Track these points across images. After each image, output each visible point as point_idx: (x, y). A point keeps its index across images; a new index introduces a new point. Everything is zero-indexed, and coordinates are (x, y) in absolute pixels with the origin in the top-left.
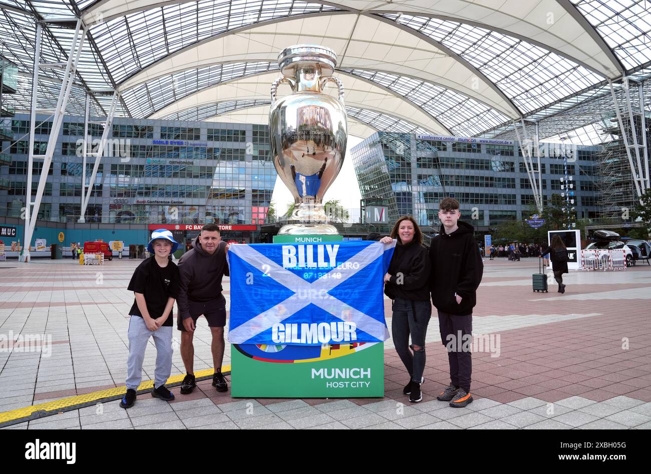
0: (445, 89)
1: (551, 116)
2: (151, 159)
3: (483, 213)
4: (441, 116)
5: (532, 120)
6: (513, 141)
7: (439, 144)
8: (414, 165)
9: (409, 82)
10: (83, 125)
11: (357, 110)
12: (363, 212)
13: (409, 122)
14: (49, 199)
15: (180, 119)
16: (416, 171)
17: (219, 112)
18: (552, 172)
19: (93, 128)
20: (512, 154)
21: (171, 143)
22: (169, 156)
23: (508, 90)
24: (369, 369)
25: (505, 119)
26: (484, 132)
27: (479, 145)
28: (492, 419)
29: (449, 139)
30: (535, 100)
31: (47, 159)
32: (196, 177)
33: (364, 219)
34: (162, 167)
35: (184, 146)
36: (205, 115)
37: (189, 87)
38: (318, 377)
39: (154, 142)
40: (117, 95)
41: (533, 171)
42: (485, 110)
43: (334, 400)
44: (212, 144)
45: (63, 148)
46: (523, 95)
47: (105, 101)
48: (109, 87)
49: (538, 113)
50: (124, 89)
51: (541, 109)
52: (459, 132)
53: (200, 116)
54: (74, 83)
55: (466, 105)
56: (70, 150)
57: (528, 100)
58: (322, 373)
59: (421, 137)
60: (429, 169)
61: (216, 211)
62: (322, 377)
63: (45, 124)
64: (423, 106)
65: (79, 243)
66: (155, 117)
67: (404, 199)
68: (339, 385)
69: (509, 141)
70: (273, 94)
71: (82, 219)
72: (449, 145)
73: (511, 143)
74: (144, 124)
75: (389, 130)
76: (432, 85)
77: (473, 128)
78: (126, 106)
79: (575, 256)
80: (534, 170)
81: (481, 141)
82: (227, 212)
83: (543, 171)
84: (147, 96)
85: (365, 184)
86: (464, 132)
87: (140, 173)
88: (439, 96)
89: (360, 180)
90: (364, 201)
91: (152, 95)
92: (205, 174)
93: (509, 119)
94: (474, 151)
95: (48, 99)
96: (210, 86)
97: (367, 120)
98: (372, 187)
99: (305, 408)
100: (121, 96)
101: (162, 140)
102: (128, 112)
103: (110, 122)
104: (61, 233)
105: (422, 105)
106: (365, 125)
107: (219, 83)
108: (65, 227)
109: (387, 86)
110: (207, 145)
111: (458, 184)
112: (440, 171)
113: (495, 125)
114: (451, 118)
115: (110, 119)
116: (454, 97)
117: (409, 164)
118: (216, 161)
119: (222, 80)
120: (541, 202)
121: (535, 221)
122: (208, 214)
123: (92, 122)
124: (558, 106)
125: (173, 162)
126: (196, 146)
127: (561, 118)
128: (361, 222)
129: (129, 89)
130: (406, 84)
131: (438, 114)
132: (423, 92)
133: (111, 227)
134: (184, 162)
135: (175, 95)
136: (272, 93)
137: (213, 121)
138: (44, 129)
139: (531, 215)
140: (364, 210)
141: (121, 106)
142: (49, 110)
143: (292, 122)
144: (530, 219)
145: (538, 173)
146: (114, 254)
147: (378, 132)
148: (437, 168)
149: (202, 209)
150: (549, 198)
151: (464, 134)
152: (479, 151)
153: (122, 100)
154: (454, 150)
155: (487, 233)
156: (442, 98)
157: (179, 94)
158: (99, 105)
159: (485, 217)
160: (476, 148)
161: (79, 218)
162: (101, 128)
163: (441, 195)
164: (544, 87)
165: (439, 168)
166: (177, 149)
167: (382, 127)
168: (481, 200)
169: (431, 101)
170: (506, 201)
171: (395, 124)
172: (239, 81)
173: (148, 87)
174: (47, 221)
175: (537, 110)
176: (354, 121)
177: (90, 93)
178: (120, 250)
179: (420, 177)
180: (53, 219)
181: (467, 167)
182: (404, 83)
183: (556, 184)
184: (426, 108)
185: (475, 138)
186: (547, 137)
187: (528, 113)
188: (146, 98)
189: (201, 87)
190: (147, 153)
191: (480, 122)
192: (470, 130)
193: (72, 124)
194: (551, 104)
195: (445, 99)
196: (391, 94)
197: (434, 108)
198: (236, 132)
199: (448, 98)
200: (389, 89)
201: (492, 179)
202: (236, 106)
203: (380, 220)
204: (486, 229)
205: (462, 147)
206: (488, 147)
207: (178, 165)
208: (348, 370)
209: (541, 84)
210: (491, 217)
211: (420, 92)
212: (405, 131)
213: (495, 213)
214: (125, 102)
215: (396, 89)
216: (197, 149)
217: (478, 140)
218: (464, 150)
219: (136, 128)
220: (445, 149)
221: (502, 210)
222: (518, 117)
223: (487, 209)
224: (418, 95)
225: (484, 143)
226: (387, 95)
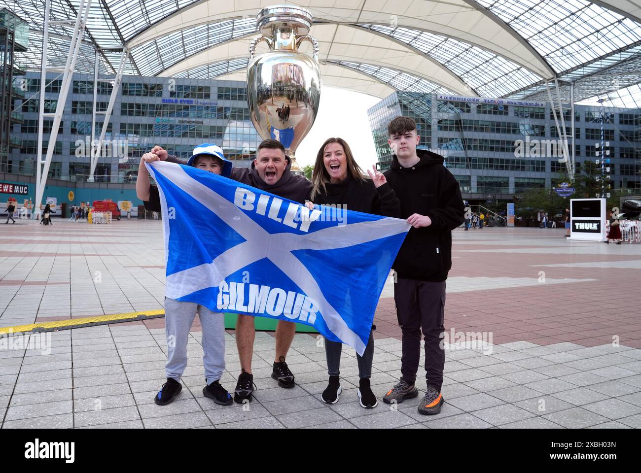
0: (471, 46)
1: (589, 75)
2: (160, 118)
3: (508, 181)
4: (465, 75)
5: (567, 80)
6: (544, 103)
7: (463, 105)
8: (435, 127)
9: (431, 38)
10: (92, 83)
11: (376, 68)
13: (431, 82)
14: (59, 158)
15: (191, 77)
16: (436, 134)
17: (230, 69)
18: (587, 137)
19: (103, 86)
20: (543, 117)
21: (181, 101)
22: (179, 115)
23: (541, 47)
25: (536, 79)
26: (513, 93)
27: (506, 107)
29: (474, 100)
30: (571, 58)
31: (57, 117)
32: (206, 137)
34: (172, 127)
35: (194, 104)
36: (216, 73)
37: (199, 44)
39: (163, 101)
40: (126, 52)
41: (565, 136)
42: (515, 68)
44: (222, 103)
45: (73, 106)
46: (557, 52)
47: (113, 58)
48: (118, 44)
49: (574, 72)
50: (133, 46)
51: (578, 67)
52: (485, 92)
53: (210, 74)
54: (83, 41)
55: (493, 63)
56: (80, 109)
57: (563, 58)
59: (443, 97)
60: (451, 132)
63: (56, 82)
65: (88, 203)
66: (164, 75)
69: (540, 103)
70: (252, 52)
71: (91, 178)
72: (473, 107)
73: (542, 105)
74: (153, 82)
75: (409, 90)
76: (456, 42)
78: (135, 63)
80: (567, 134)
81: (508, 103)
83: (577, 136)
84: (156, 53)
85: (382, 147)
86: (491, 93)
87: (149, 132)
88: (465, 53)
89: (377, 143)
90: (379, 165)
91: (162, 52)
92: (215, 135)
93: (541, 79)
94: (501, 113)
95: (58, 56)
96: (221, 43)
97: (386, 79)
100: (130, 53)
101: (172, 99)
102: (137, 69)
103: (119, 80)
104: (71, 192)
105: (446, 63)
106: (384, 84)
107: (231, 39)
108: (74, 186)
109: (408, 42)
110: (217, 105)
111: (481, 148)
112: (463, 135)
113: (525, 86)
114: (476, 78)
115: (119, 77)
116: (480, 55)
117: (429, 126)
118: (226, 121)
119: (233, 37)
120: (574, 170)
121: (565, 190)
123: (101, 80)
124: (598, 64)
125: (183, 122)
126: (206, 105)
127: (601, 77)
129: (138, 46)
130: (428, 40)
131: (462, 73)
132: (447, 49)
133: (120, 186)
134: (193, 122)
135: (185, 52)
136: (250, 51)
137: (224, 79)
138: (54, 87)
139: (560, 183)
141: (130, 63)
142: (59, 68)
144: (558, 187)
145: (571, 138)
146: (123, 213)
147: (398, 92)
148: (459, 131)
150: (583, 165)
152: (506, 113)
153: (131, 57)
154: (479, 112)
155: (510, 201)
156: (468, 55)
157: (190, 51)
158: (108, 62)
159: (510, 185)
160: (503, 110)
161: (88, 177)
162: (110, 86)
163: (463, 160)
164: (583, 43)
165: (462, 131)
166: (186, 108)
167: (401, 87)
168: (507, 167)
169: (455, 59)
170: (534, 168)
171: (416, 84)
173: (158, 44)
174: (57, 180)
175: (573, 69)
176: (372, 79)
177: (99, 50)
178: (129, 210)
179: (441, 140)
180: (63, 178)
181: (492, 130)
182: (426, 40)
183: (590, 150)
184: (450, 66)
185: (503, 100)
186: (584, 99)
187: (562, 72)
188: (155, 55)
189: (212, 43)
190: (156, 112)
191: (508, 82)
192: (497, 90)
193: (82, 82)
194: (589, 62)
195: (470, 57)
196: (413, 52)
197: (458, 66)
199: (474, 56)
200: (410, 45)
204: (511, 198)
205: (488, 109)
206: (517, 109)
207: (187, 124)
209: (579, 40)
210: (517, 185)
211: (444, 49)
212: (427, 91)
213: (521, 181)
214: (135, 60)
215: (418, 46)
216: (208, 108)
217: (505, 101)
218: (490, 112)
219: (146, 86)
220: (469, 111)
221: (529, 177)
222: (551, 76)
223: (512, 176)
224: (442, 53)
225: (512, 105)
226: (407, 52)
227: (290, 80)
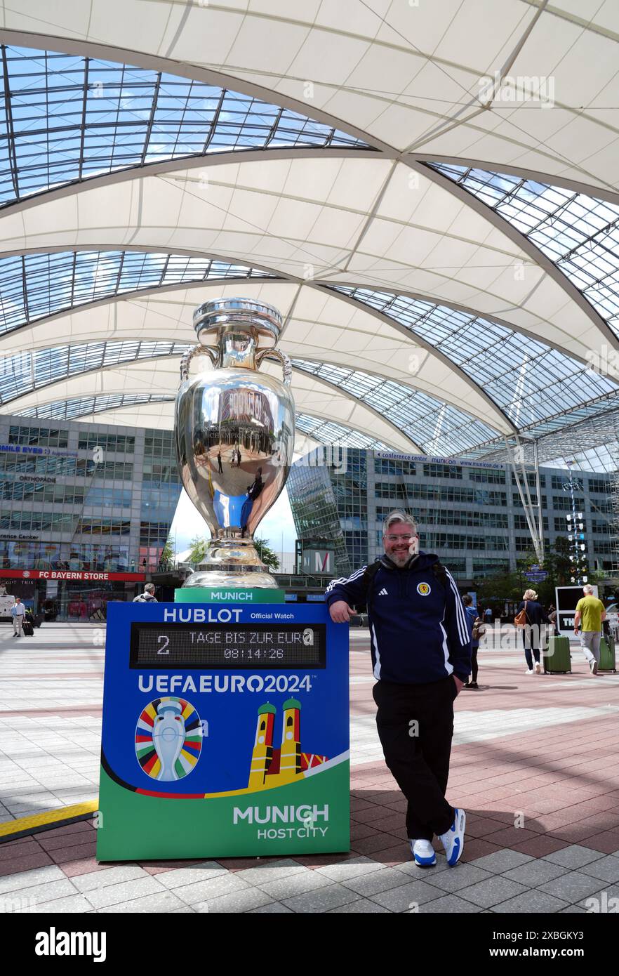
0: (415, 391)
1: (553, 433)
3: (465, 562)
4: (408, 427)
5: (531, 437)
6: (504, 464)
7: (407, 465)
8: (371, 492)
9: (366, 380)
12: (299, 557)
13: (365, 435)
15: (40, 416)
16: (373, 502)
17: (97, 409)
18: (555, 507)
20: (503, 481)
21: (25, 450)
22: (20, 469)
23: (499, 396)
24: (326, 807)
25: (494, 435)
26: (467, 451)
27: (459, 469)
28: (525, 889)
29: (419, 459)
30: (533, 411)
32: (60, 501)
33: (300, 567)
34: (8, 485)
35: (44, 455)
36: (77, 412)
37: (55, 371)
38: (243, 822)
41: (531, 505)
42: (468, 421)
43: (270, 860)
44: (84, 454)
46: (517, 404)
49: (537, 428)
51: (541, 422)
52: (433, 449)
53: (69, 414)
55: (443, 413)
57: (524, 410)
58: (251, 814)
59: (381, 455)
60: (392, 500)
61: (86, 552)
62: (250, 821)
64: (385, 413)
67: (356, 541)
68: (278, 835)
69: (499, 464)
70: (184, 370)
72: (419, 468)
73: (502, 467)
75: (337, 444)
76: (397, 385)
77: (451, 446)
80: (533, 503)
81: (462, 463)
82: (103, 554)
83: (544, 506)
85: (303, 518)
86: (439, 451)
88: (407, 400)
89: (295, 513)
90: (300, 543)
92: (72, 498)
93: (500, 435)
94: (453, 476)
96: (87, 371)
97: (307, 429)
98: (313, 523)
99: (222, 878)
101: (12, 445)
105: (383, 411)
107: (100, 367)
109: (337, 383)
110: (76, 456)
111: (430, 521)
112: (407, 503)
113: (481, 442)
114: (422, 431)
116: (427, 402)
117: (364, 493)
118: (89, 479)
119: (104, 364)
120: (542, 548)
121: (536, 574)
122: (74, 556)
124: (563, 420)
125: (26, 478)
126: (61, 457)
127: (566, 435)
128: (296, 572)
130: (363, 382)
131: (405, 425)
132: (386, 393)
134: (42, 479)
135: (34, 382)
136: (181, 368)
137: (88, 422)
139: (529, 565)
140: (300, 554)
143: (211, 414)
144: (527, 570)
145: (538, 508)
148: (402, 498)
149: (64, 549)
150: (552, 542)
151: (440, 453)
152: (460, 477)
154: (426, 474)
156: (411, 403)
157: (42, 380)
159: (467, 568)
160: (455, 472)
164: (545, 394)
165: (406, 498)
166: (32, 459)
167: (328, 440)
168: (462, 544)
169: (396, 407)
170: (495, 545)
171: (346, 437)
172: (129, 367)
175: (535, 424)
179: (379, 510)
181: (444, 498)
182: (359, 381)
183: (561, 524)
185: (454, 459)
186: (548, 460)
187: (523, 428)
189: (72, 372)
191: (461, 437)
192: (448, 447)
194: (554, 417)
195: (414, 405)
197: (399, 416)
198: (121, 439)
199: (419, 403)
200: (340, 387)
201: (476, 514)
202: (122, 402)
203: (323, 570)
204: (470, 585)
205: (437, 469)
206: (472, 471)
207: (32, 482)
208: (292, 808)
209: (541, 390)
210: (476, 568)
211: (381, 393)
212: (360, 446)
213: (481, 562)
215: (350, 389)
216: (63, 460)
217: (458, 461)
218: (440, 475)
220: (413, 473)
221: (490, 557)
222: (511, 431)
223: (470, 556)
224: (378, 398)
225: (466, 466)
226: (335, 396)
227: (249, 417)
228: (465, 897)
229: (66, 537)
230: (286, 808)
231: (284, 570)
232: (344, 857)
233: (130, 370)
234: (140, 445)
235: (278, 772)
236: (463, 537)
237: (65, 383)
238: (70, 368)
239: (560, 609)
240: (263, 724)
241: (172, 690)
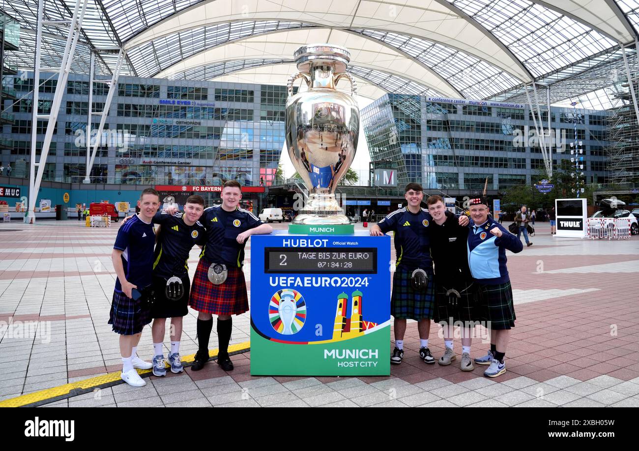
0: (456, 51)
1: (562, 80)
2: (157, 119)
3: (493, 177)
4: (451, 78)
5: (544, 84)
6: (523, 104)
7: (450, 107)
8: (424, 127)
9: (420, 43)
10: (88, 83)
11: (368, 71)
12: (372, 175)
13: (420, 84)
14: (53, 159)
15: (187, 78)
16: (425, 133)
17: (226, 71)
19: (98, 87)
20: (523, 118)
21: (178, 102)
22: (176, 116)
23: (520, 53)
24: (377, 351)
25: (516, 83)
26: (495, 95)
27: (489, 108)
28: (486, 398)
29: (460, 102)
30: (546, 64)
31: (52, 118)
32: (203, 137)
33: (373, 180)
34: (168, 127)
35: (191, 106)
36: (213, 74)
37: (196, 45)
38: (330, 357)
39: (161, 102)
40: (123, 53)
42: (497, 72)
43: (345, 378)
44: (219, 104)
45: (67, 107)
46: (535, 59)
47: (110, 59)
48: (114, 45)
49: (550, 77)
50: (129, 47)
51: (553, 72)
52: (470, 94)
53: (207, 75)
54: (79, 41)
55: (477, 67)
56: (75, 109)
57: (540, 64)
58: (334, 353)
59: (431, 99)
60: (439, 132)
61: (224, 172)
62: (334, 357)
63: (49, 82)
64: (434, 68)
65: (84, 204)
66: (160, 76)
67: (413, 162)
68: (349, 365)
69: (520, 104)
71: (87, 179)
72: (459, 107)
73: (522, 106)
74: (150, 83)
75: (399, 91)
76: (443, 47)
77: (484, 91)
78: (132, 64)
79: (581, 224)
81: (491, 104)
82: (235, 173)
84: (153, 54)
85: (376, 146)
86: (475, 95)
87: (146, 133)
88: (451, 58)
89: (369, 142)
90: (373, 164)
91: (159, 53)
92: (212, 134)
93: (521, 83)
94: (485, 114)
95: (51, 56)
96: (217, 44)
97: (377, 81)
98: (382, 149)
99: (319, 386)
100: (127, 55)
101: (169, 100)
102: (134, 70)
103: (115, 81)
104: (66, 193)
105: (433, 66)
106: (375, 85)
107: (227, 41)
108: (70, 188)
109: (398, 47)
110: (214, 105)
111: (468, 147)
112: (450, 135)
113: (506, 89)
114: (462, 81)
115: (115, 78)
116: (465, 59)
117: (419, 127)
118: (223, 122)
119: (230, 39)
120: (551, 167)
121: (544, 187)
122: (215, 175)
123: (97, 81)
124: (570, 70)
125: (180, 123)
126: (203, 107)
127: (573, 82)
128: (370, 185)
129: (134, 47)
130: (417, 46)
131: (449, 76)
132: (435, 53)
133: (117, 187)
134: (191, 123)
135: (182, 54)
137: (220, 81)
138: (49, 87)
139: (540, 180)
140: (373, 172)
141: (127, 64)
142: (53, 69)
144: (539, 184)
146: (120, 215)
147: (389, 94)
148: (446, 131)
149: (208, 170)
150: (559, 162)
151: (475, 97)
152: (490, 114)
153: (127, 58)
154: (465, 113)
155: (496, 197)
156: (454, 60)
157: (187, 53)
158: (104, 63)
159: (494, 181)
160: (487, 111)
161: (84, 178)
162: (107, 87)
163: (451, 158)
164: (557, 51)
165: (450, 131)
166: (184, 109)
167: (392, 88)
168: (491, 164)
169: (442, 63)
170: (516, 165)
171: (406, 86)
172: (248, 40)
173: (155, 45)
174: (51, 182)
175: (548, 74)
176: (364, 81)
177: (95, 51)
178: (127, 211)
179: (430, 140)
180: (57, 180)
181: (477, 130)
182: (415, 45)
183: (566, 149)
184: (437, 70)
185: (487, 101)
186: (558, 101)
187: (539, 77)
188: (152, 57)
189: (208, 45)
190: (154, 113)
191: (491, 85)
192: (481, 92)
193: (76, 82)
194: (563, 68)
195: (457, 61)
196: (401, 55)
197: (444, 70)
198: (244, 92)
199: (459, 60)
200: (400, 49)
201: (502, 142)
202: (244, 65)
203: (389, 183)
204: (495, 193)
205: (473, 109)
206: (499, 110)
207: (185, 125)
208: (357, 351)
209: (553, 48)
210: (500, 181)
211: (431, 54)
212: (416, 93)
213: (504, 177)
214: (131, 60)
215: (408, 50)
216: (204, 109)
217: (489, 103)
218: (475, 113)
219: (143, 87)
220: (455, 112)
221: (511, 173)
222: (530, 80)
223: (496, 173)
224: (430, 57)
225: (494, 106)
226: (397, 56)
228: (451, 401)
229: (210, 162)
230: (354, 351)
231: (361, 182)
232: (387, 378)
233: (248, 42)
234: (257, 96)
235: (349, 331)
236: (492, 158)
237: (203, 54)
238: (206, 43)
239: (558, 215)
240: (341, 305)
241: (289, 285)
